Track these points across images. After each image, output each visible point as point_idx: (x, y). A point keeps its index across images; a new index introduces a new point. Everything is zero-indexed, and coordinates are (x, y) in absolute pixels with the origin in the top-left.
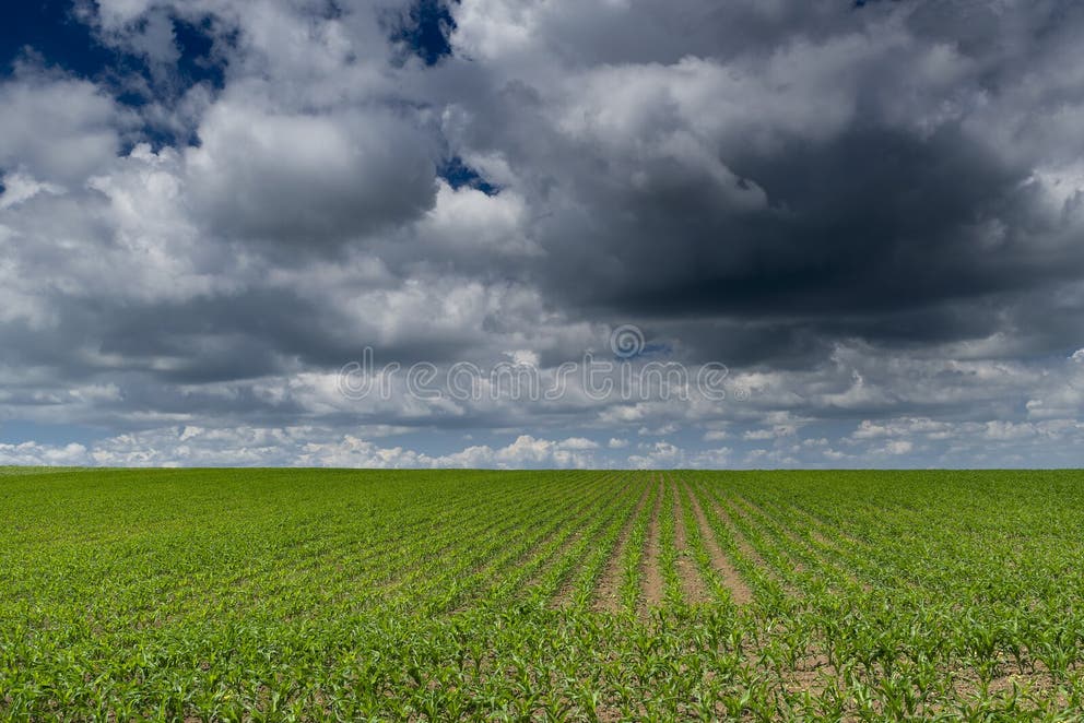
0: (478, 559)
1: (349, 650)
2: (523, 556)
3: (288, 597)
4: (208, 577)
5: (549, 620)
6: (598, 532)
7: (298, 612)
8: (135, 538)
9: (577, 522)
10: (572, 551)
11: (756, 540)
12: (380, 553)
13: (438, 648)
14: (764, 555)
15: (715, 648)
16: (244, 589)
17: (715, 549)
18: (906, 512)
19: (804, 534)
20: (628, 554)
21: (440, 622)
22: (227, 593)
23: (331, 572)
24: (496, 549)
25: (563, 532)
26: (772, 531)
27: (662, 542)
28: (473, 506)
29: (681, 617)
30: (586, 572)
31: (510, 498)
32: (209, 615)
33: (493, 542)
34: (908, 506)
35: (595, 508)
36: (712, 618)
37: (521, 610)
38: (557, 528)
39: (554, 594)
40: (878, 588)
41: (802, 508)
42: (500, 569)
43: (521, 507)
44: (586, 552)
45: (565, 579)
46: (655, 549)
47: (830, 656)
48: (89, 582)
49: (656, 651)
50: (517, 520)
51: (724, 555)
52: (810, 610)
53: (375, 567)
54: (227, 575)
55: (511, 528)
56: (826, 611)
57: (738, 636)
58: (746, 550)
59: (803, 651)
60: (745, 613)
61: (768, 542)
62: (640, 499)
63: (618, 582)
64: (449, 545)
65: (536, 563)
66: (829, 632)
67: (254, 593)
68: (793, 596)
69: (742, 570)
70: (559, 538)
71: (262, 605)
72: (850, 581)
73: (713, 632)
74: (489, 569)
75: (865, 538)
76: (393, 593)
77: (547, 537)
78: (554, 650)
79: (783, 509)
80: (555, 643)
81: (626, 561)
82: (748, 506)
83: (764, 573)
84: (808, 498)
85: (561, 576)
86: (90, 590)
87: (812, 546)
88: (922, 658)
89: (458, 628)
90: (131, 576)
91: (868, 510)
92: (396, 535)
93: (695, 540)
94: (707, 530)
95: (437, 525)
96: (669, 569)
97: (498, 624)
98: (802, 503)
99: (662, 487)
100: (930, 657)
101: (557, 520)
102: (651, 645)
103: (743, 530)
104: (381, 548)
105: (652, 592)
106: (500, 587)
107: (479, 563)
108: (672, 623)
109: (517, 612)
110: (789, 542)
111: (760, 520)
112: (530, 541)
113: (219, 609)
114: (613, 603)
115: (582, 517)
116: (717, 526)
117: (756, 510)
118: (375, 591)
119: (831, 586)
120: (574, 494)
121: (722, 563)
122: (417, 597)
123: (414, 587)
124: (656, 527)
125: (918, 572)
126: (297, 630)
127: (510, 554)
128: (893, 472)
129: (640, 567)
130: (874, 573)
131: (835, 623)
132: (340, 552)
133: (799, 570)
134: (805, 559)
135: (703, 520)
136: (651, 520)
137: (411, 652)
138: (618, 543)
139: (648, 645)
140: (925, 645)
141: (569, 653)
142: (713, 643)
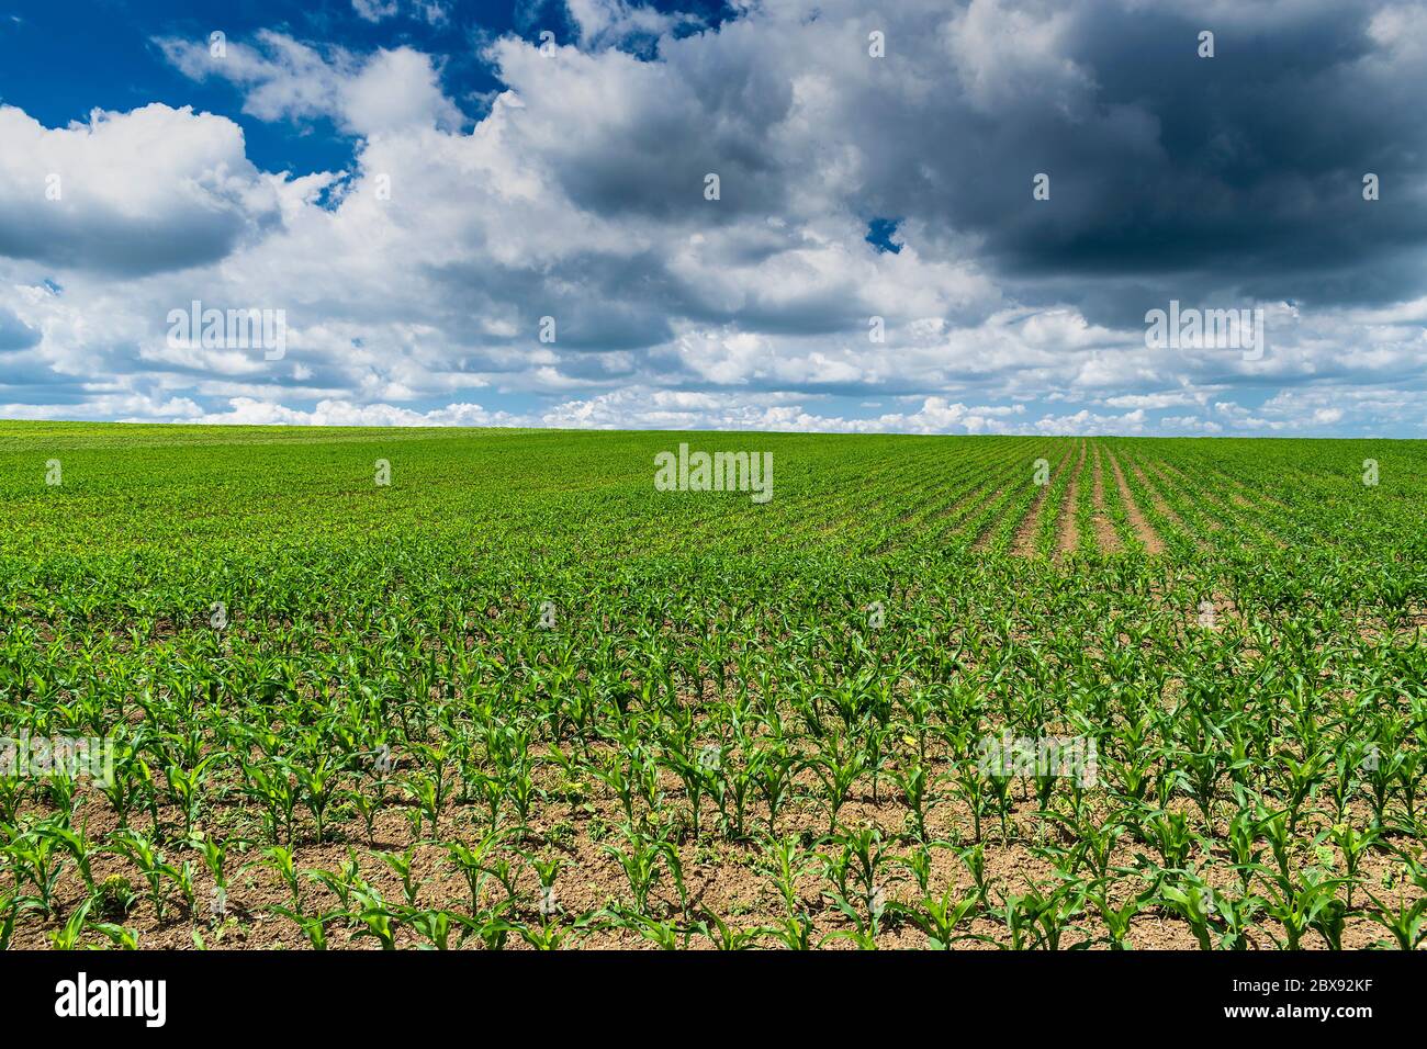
0: (905, 511)
1: (792, 579)
2: (945, 510)
3: (738, 537)
4: (671, 519)
5: (969, 562)
6: (1018, 490)
7: (748, 549)
8: (609, 486)
9: (999, 481)
10: (994, 506)
11: (1174, 500)
12: (817, 504)
13: (869, 579)
14: (1181, 514)
15: (1124, 590)
16: (702, 530)
17: (1131, 506)
18: (1337, 478)
19: (1224, 496)
20: (1046, 509)
21: (873, 560)
22: (687, 533)
23: (774, 519)
24: (922, 503)
25: (985, 490)
26: (1191, 493)
27: (1079, 500)
28: (901, 466)
29: (1092, 564)
30: (1005, 525)
31: (935, 459)
32: (674, 550)
33: (919, 497)
34: (1338, 473)
35: (1017, 469)
36: (1122, 564)
37: (944, 553)
38: (979, 487)
39: (975, 541)
40: (1294, 545)
41: (1225, 472)
42: (925, 519)
43: (945, 467)
44: (1006, 506)
45: (984, 529)
46: (1073, 506)
47: (1236, 602)
48: (575, 521)
49: (1067, 589)
50: (942, 478)
51: (1141, 513)
52: (1221, 561)
53: (812, 515)
54: (687, 518)
55: (936, 486)
56: (1237, 563)
57: (1146, 580)
58: (1162, 508)
59: (1210, 596)
60: (1156, 563)
61: (1186, 502)
62: (1061, 462)
63: (1035, 533)
64: (879, 499)
65: (959, 515)
66: (1237, 580)
67: (711, 534)
68: (1204, 550)
69: (1158, 526)
70: (982, 494)
71: (718, 543)
72: (1265, 538)
73: (1122, 576)
74: (915, 519)
75: (1288, 501)
76: (828, 538)
77: (970, 494)
78: (973, 586)
79: (1205, 472)
80: (973, 581)
81: (1045, 515)
82: (1169, 470)
83: (1177, 528)
84: (1232, 463)
85: (982, 526)
86: (575, 527)
87: (1231, 507)
88: (1328, 604)
89: (887, 565)
90: (608, 516)
91: (1295, 476)
92: (831, 490)
93: (1112, 499)
94: (1126, 492)
95: (868, 481)
96: (1084, 524)
97: (923, 564)
98: (1225, 468)
99: (1083, 452)
100: (1336, 605)
101: (980, 479)
102: (1063, 585)
103: (1162, 490)
104: (818, 500)
105: (1068, 544)
106: (926, 534)
107: (905, 514)
108: (1085, 569)
109: (940, 554)
110: (1207, 502)
111: (1179, 482)
112: (953, 496)
113: (682, 544)
114: (1029, 550)
115: (1005, 477)
116: (1135, 487)
117: (1177, 474)
118: (814, 535)
119: (1246, 543)
120: (996, 457)
121: (1138, 519)
122: (851, 540)
123: (847, 533)
124: (1075, 489)
125: (1338, 532)
126: (749, 562)
127: (934, 508)
128: (1328, 440)
129: (1057, 522)
130: (1292, 532)
131: (1245, 573)
132: (781, 502)
133: (1215, 527)
134: (1223, 519)
135: (1122, 482)
136: (1071, 481)
137: (846, 581)
138: (1037, 500)
139: (1059, 585)
140: (1333, 594)
141: (987, 589)
142: (1122, 585)
